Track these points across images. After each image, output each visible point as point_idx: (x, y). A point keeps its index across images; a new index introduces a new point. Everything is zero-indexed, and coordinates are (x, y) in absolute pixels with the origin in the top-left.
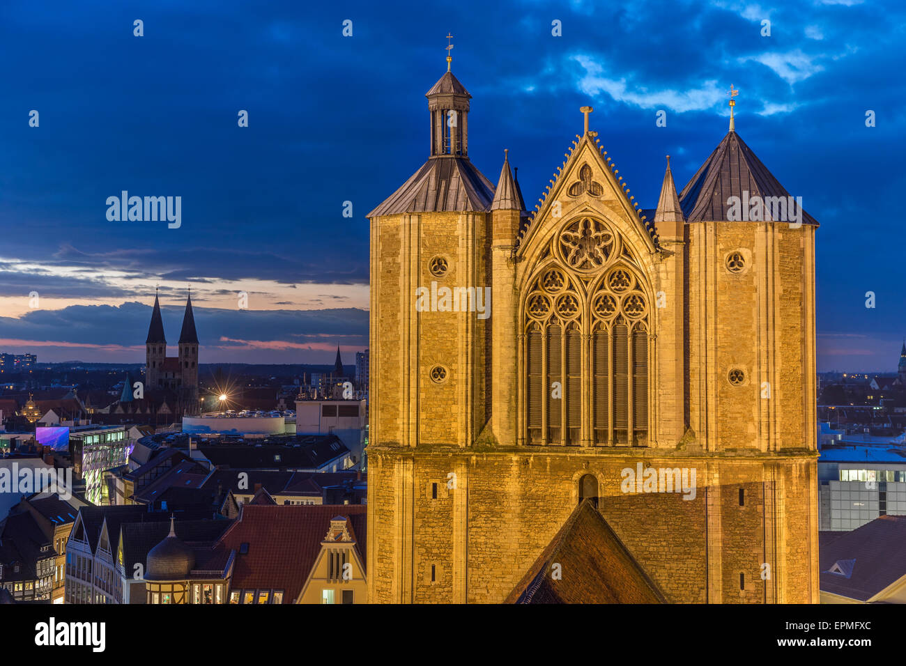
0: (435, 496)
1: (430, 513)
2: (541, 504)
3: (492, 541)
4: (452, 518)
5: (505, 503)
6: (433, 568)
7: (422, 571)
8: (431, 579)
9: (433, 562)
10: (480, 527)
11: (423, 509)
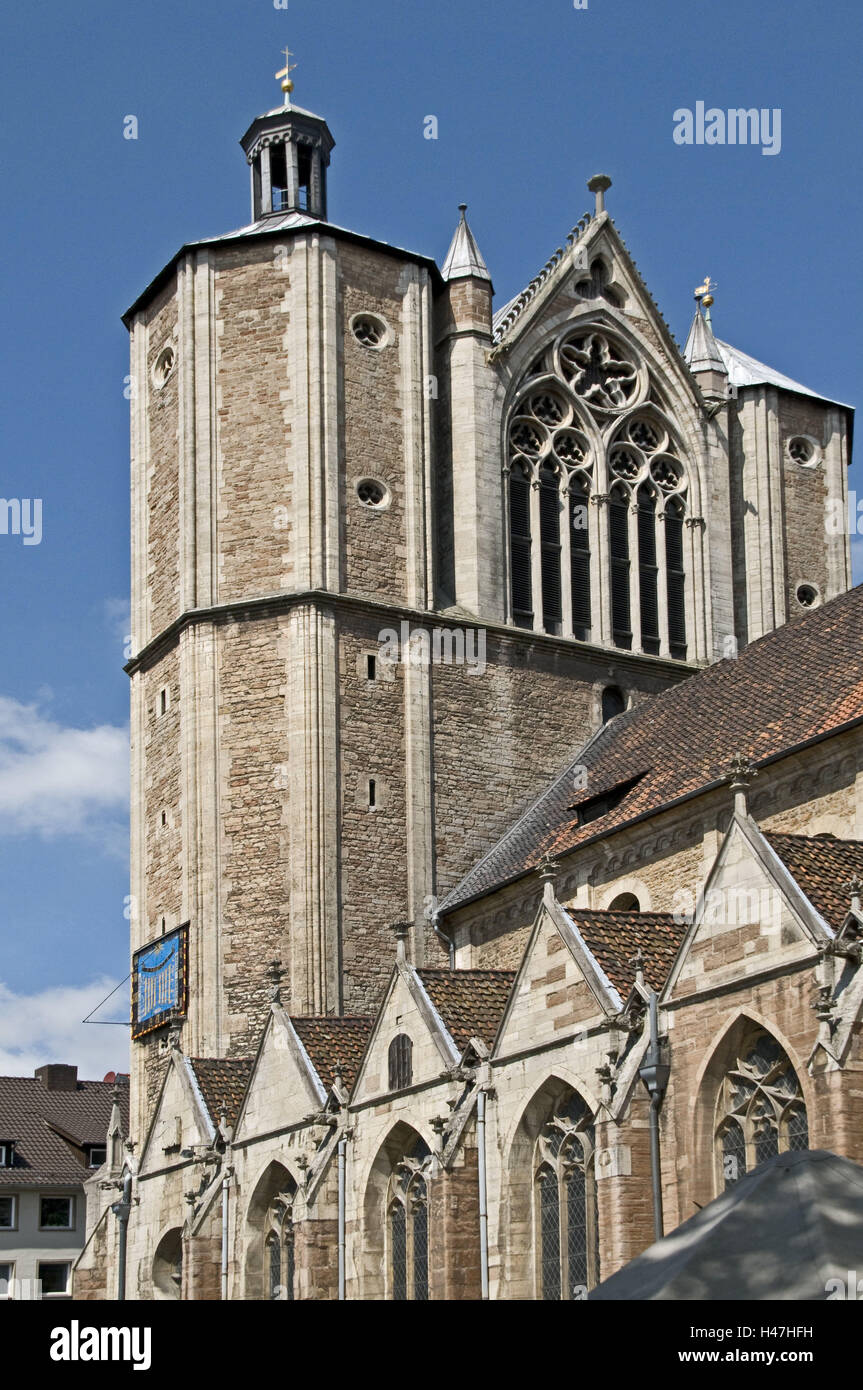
0: (371, 675)
1: (364, 699)
2: (546, 715)
3: (470, 758)
4: (403, 714)
5: (490, 706)
6: (372, 785)
7: (352, 787)
8: (368, 801)
9: (372, 776)
10: (449, 734)
11: (352, 693)
